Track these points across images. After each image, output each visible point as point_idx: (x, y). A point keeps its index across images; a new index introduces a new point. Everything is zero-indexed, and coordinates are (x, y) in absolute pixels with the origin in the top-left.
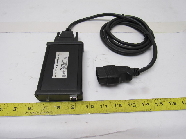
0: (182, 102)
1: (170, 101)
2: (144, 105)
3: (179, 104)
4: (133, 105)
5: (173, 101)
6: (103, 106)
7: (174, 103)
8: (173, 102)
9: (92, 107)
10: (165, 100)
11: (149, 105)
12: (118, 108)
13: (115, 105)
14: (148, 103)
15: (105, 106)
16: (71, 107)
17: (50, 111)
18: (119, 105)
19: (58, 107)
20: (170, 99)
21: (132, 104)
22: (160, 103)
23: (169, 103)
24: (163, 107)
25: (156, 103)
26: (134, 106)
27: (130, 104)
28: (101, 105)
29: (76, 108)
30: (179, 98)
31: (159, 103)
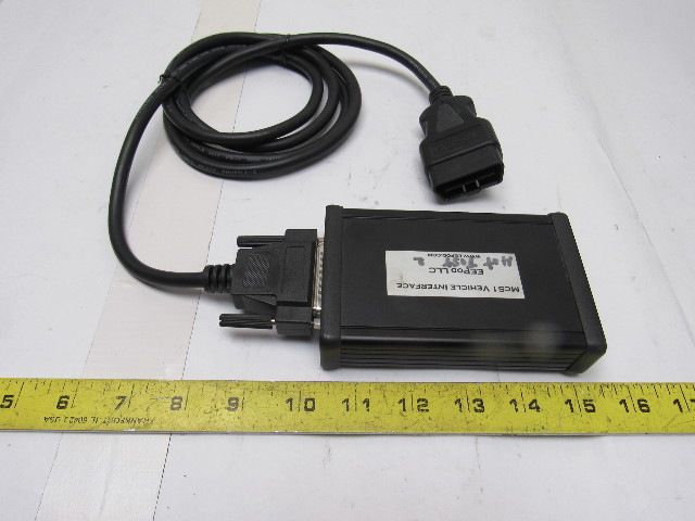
0: (676, 401)
1: (624, 395)
2: (520, 407)
3: (662, 407)
4: (475, 405)
5: (637, 395)
6: (351, 403)
7: (641, 406)
8: (639, 401)
9: (310, 405)
10: (605, 389)
11: (538, 408)
12: (413, 415)
13: (403, 401)
14: (535, 401)
15: (360, 404)
16: (227, 405)
17: (141, 414)
18: (416, 404)
19: (176, 401)
20: (625, 389)
21: (471, 401)
22: (585, 401)
23: (623, 402)
24: (595, 422)
25: (569, 401)
26: (476, 410)
27: (464, 402)
28: (347, 401)
29: (246, 409)
30: (664, 387)
31: (581, 402)
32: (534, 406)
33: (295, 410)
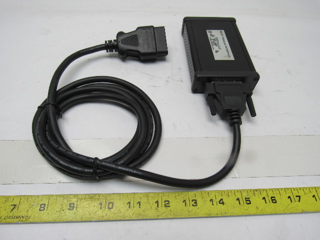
0: (289, 197)
1: (264, 195)
2: (215, 203)
3: (283, 201)
4: (193, 203)
5: (271, 194)
6: (132, 205)
7: (272, 200)
8: (272, 198)
9: (110, 206)
10: (256, 192)
11: (223, 203)
12: (162, 209)
13: (157, 202)
14: (222, 199)
15: (135, 204)
16: (68, 207)
17: (23, 214)
18: (164, 204)
19: (43, 206)
20: (265, 192)
21: (191, 201)
22: (246, 198)
23: (264, 198)
24: (251, 209)
25: (238, 199)
26: (193, 205)
27: (187, 201)
28: (129, 203)
29: (78, 209)
30: (283, 190)
31: (244, 199)
32: (221, 202)
33: (103, 209)
